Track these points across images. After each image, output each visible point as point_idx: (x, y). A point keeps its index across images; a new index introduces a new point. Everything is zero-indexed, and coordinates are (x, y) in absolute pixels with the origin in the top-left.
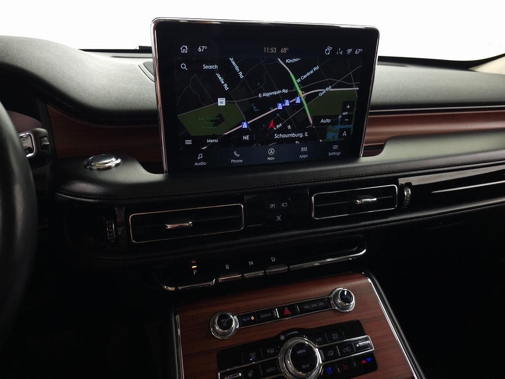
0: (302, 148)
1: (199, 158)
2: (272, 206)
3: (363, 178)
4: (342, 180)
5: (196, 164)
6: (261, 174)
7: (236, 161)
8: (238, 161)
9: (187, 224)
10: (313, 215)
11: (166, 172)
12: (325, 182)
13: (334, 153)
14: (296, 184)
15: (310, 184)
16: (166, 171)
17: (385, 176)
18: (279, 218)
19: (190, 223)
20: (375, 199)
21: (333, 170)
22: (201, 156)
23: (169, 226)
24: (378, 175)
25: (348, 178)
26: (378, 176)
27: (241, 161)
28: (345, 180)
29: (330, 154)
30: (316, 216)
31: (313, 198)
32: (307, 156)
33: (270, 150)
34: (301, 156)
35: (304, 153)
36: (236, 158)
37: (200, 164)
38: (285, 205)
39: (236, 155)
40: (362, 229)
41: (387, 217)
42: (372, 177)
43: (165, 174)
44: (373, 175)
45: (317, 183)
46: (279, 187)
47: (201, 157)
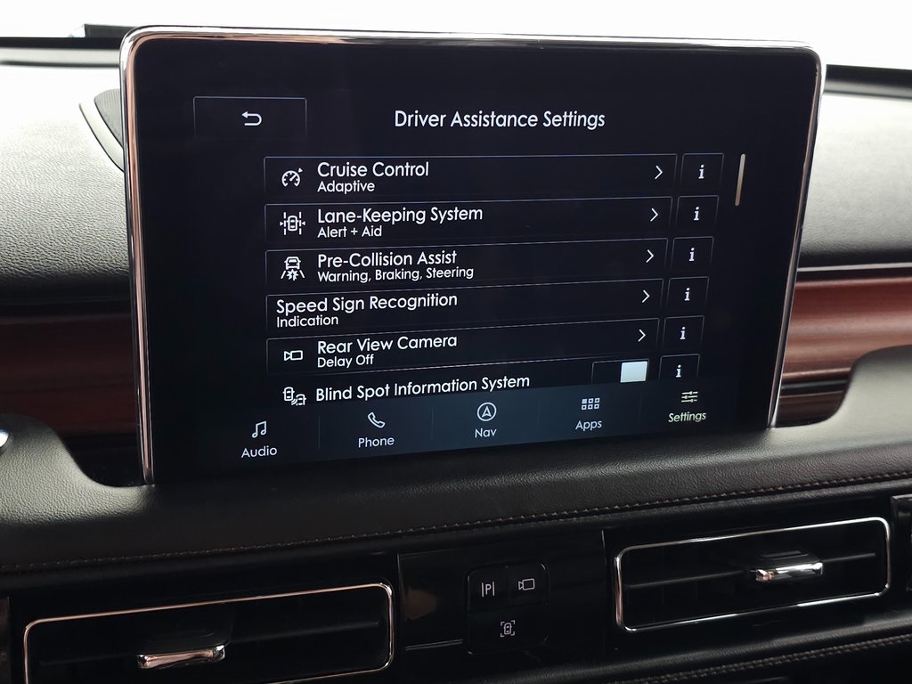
0: (584, 401)
1: (255, 435)
2: (487, 588)
3: (778, 498)
4: (711, 505)
5: (245, 453)
6: (452, 486)
7: (372, 443)
8: (380, 442)
9: (210, 653)
10: (619, 618)
11: (149, 482)
12: (656, 512)
13: (686, 416)
14: (564, 517)
15: (609, 517)
16: (149, 477)
17: (849, 490)
18: (508, 629)
19: (219, 648)
20: (818, 566)
21: (684, 471)
22: (261, 428)
23: (151, 661)
24: (826, 487)
25: (729, 498)
26: (825, 492)
27: (390, 441)
28: (722, 504)
29: (673, 418)
30: (627, 622)
31: (618, 560)
32: (599, 424)
33: (484, 407)
34: (579, 425)
35: (590, 416)
36: (375, 433)
37: (258, 452)
38: (528, 584)
39: (375, 422)
40: (778, 660)
41: (860, 622)
42: (807, 494)
43: (145, 486)
44: (809, 489)
45: (629, 514)
46: (533, 525)
47: (264, 432)
